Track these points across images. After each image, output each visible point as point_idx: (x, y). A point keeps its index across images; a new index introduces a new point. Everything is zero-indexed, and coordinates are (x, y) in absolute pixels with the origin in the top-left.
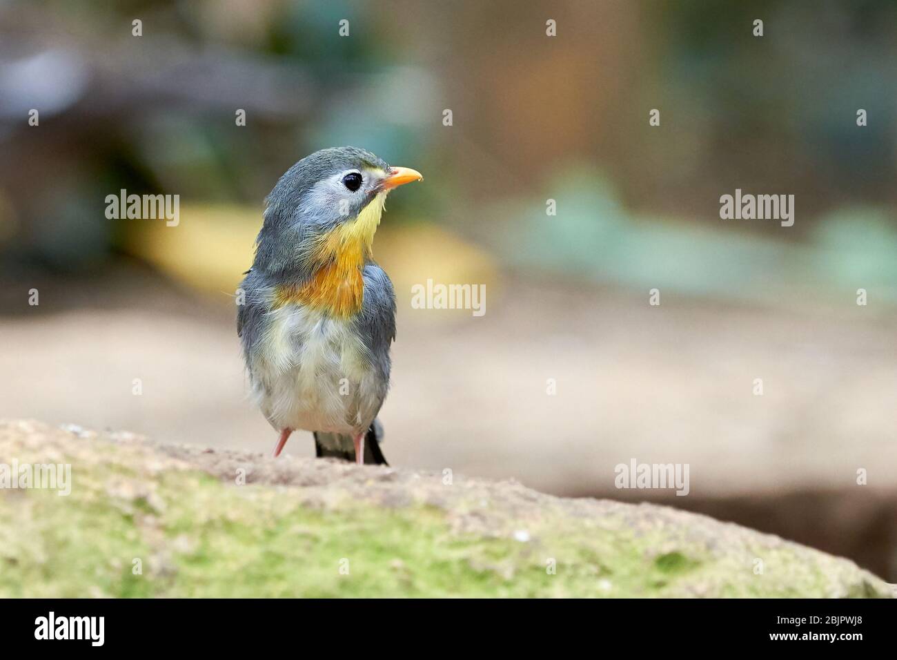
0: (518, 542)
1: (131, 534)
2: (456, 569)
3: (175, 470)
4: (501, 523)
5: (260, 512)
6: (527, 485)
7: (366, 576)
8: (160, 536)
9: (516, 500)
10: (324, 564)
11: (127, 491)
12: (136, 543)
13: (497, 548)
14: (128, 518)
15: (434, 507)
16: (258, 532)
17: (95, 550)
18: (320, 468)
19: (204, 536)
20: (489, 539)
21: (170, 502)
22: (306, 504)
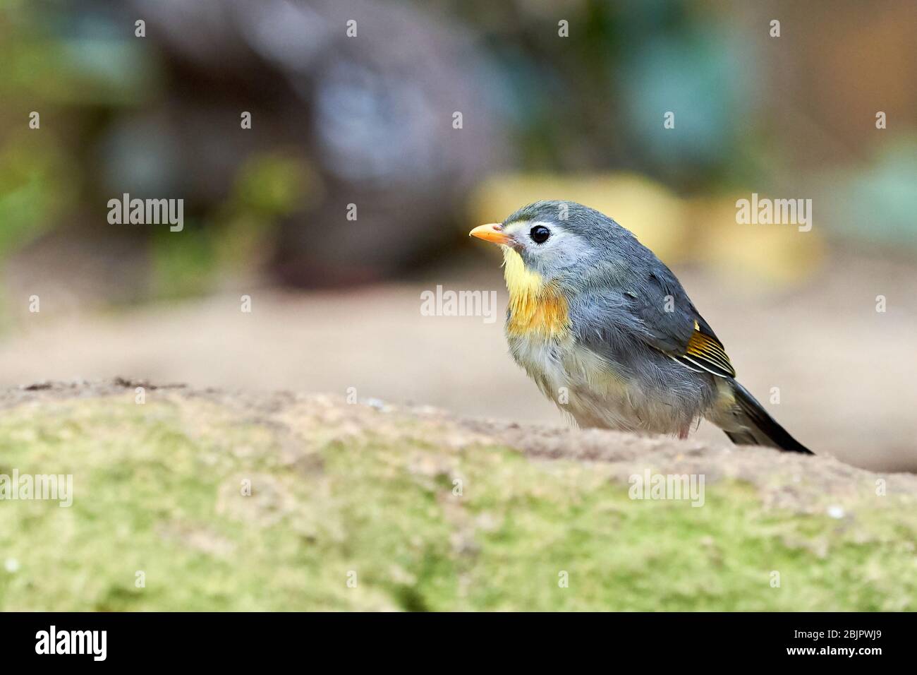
0: (833, 519)
1: (433, 511)
2: (768, 546)
3: (478, 446)
4: (814, 499)
5: (565, 489)
6: (842, 459)
7: (675, 554)
8: (463, 513)
9: (829, 476)
10: (632, 542)
11: (428, 467)
12: (437, 521)
13: (810, 524)
14: (430, 496)
15: (745, 482)
16: (564, 509)
17: (394, 528)
18: (628, 443)
19: (508, 514)
20: (802, 516)
21: (473, 479)
22: (613, 480)
